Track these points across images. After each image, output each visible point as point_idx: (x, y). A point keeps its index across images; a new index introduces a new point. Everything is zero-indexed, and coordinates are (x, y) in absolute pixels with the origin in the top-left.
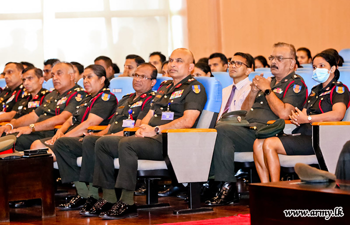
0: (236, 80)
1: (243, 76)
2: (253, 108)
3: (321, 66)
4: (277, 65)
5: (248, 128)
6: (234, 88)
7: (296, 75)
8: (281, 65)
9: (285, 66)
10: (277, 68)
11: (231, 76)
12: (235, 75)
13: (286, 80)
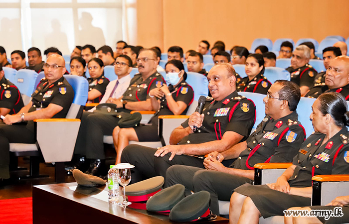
0: (120, 77)
1: (126, 73)
2: (123, 100)
3: (172, 71)
4: (143, 65)
5: (115, 116)
6: (118, 83)
7: (159, 73)
8: (146, 64)
9: (150, 66)
10: (143, 67)
11: (117, 74)
12: (120, 73)
13: (151, 78)
